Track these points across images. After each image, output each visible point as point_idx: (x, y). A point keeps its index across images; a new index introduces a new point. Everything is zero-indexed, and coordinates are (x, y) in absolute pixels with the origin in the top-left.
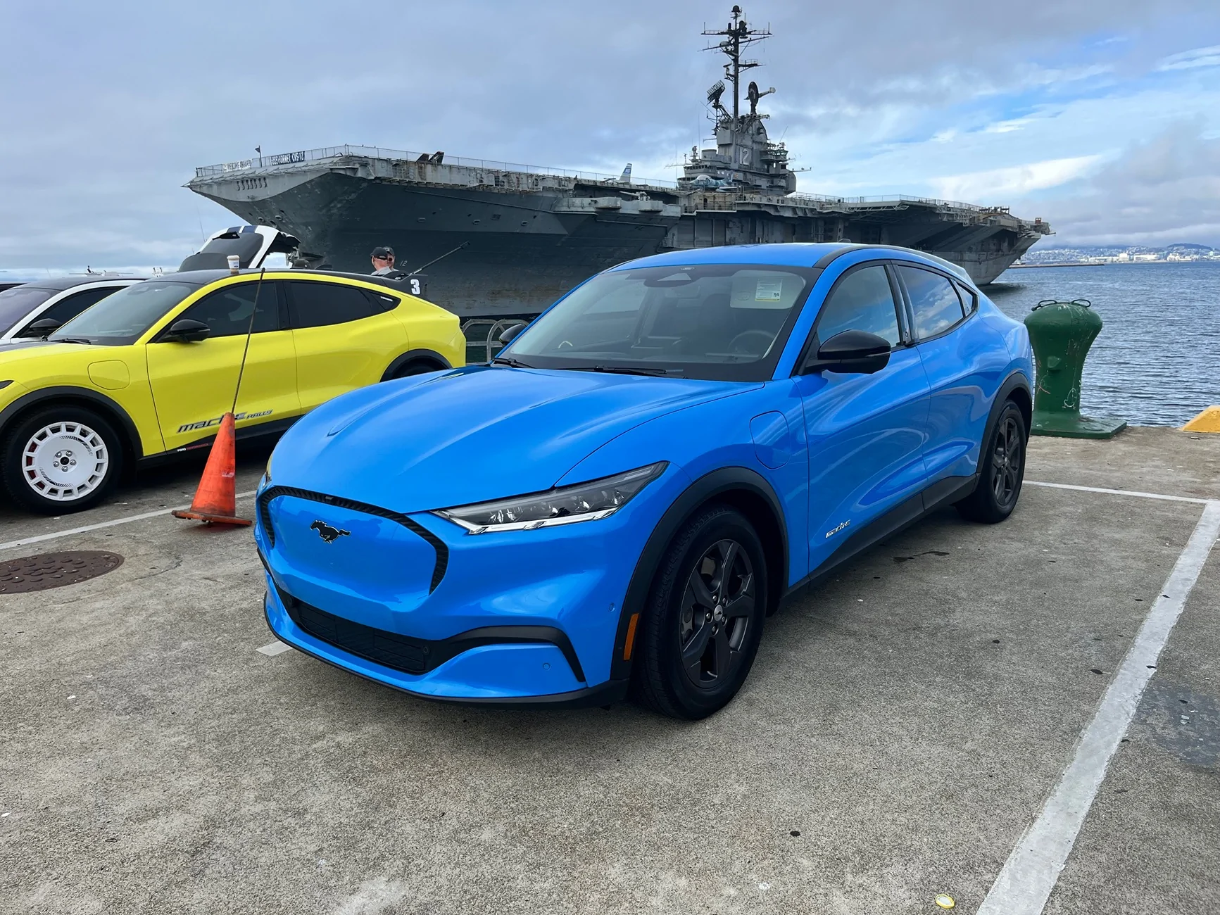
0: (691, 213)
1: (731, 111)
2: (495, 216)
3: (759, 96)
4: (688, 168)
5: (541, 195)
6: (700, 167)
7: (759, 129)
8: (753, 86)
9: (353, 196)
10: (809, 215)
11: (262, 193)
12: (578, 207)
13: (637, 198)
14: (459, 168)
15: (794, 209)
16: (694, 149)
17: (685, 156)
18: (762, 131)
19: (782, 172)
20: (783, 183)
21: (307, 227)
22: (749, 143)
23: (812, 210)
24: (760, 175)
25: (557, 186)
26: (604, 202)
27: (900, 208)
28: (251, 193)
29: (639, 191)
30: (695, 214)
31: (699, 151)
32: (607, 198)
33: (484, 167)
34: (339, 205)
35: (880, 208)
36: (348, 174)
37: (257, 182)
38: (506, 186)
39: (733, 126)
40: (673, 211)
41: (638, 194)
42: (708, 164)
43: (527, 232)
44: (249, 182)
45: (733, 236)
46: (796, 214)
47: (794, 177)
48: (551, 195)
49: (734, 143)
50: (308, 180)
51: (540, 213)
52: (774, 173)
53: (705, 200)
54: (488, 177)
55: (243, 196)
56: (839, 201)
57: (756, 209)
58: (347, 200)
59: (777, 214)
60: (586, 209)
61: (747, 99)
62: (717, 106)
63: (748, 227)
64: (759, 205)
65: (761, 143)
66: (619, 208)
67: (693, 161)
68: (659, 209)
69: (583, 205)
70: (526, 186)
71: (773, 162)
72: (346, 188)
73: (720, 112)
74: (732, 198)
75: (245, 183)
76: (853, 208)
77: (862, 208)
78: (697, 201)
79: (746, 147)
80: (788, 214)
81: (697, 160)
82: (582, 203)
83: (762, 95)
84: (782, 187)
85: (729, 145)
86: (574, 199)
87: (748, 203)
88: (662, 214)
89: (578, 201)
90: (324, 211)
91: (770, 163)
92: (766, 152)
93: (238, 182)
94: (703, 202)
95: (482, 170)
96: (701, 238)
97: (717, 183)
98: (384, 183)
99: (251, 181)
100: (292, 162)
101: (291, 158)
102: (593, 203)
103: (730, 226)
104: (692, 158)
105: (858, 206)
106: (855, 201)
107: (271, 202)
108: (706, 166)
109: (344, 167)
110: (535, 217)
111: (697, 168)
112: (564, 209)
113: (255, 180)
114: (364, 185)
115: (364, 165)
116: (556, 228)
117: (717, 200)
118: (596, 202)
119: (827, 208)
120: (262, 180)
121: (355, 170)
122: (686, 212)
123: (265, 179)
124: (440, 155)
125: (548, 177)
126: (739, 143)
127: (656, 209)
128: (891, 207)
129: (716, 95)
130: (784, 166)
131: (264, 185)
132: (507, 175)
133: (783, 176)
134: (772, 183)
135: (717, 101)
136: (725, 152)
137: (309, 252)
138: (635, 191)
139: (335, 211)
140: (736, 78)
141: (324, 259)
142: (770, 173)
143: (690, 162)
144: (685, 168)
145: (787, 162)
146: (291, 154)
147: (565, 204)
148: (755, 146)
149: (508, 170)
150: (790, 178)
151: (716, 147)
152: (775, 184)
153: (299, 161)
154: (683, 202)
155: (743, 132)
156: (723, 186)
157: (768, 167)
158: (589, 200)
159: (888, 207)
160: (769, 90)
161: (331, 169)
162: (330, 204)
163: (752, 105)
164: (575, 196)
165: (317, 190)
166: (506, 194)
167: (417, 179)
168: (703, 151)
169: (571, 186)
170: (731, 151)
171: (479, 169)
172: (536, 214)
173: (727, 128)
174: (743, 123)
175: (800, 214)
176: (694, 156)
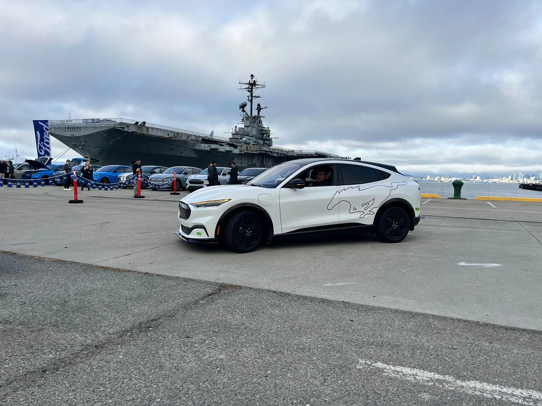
0: (242, 152)
1: (249, 114)
2: (171, 149)
3: (261, 109)
4: (234, 134)
5: (189, 142)
6: (238, 134)
7: (260, 121)
8: (259, 105)
9: (120, 138)
10: (283, 156)
11: (77, 134)
12: (203, 147)
13: (224, 145)
14: (161, 130)
15: (278, 153)
16: (236, 127)
17: (232, 129)
18: (261, 122)
19: (268, 138)
20: (268, 142)
21: (96, 149)
22: (256, 126)
23: (284, 154)
24: (260, 139)
25: (195, 139)
26: (213, 146)
27: (315, 155)
28: (72, 133)
29: (224, 143)
30: (243, 153)
31: (237, 128)
32: (215, 145)
33: (170, 130)
34: (112, 141)
35: (308, 155)
36: (121, 129)
37: (76, 129)
38: (177, 137)
39: (250, 119)
40: (236, 151)
41: (224, 144)
42: (241, 133)
43: (182, 155)
44: (72, 129)
45: (256, 162)
46: (279, 155)
47: (272, 140)
48: (193, 142)
49: (251, 126)
50: (102, 130)
51: (189, 149)
52: (265, 138)
53: (247, 148)
54: (171, 134)
55: (68, 134)
56: (293, 151)
57: (265, 152)
58: (117, 139)
59: (272, 155)
60: (206, 149)
61: (256, 109)
62: (243, 111)
63: (260, 159)
64: (266, 151)
65: (260, 127)
66: (219, 149)
67: (235, 131)
68: (233, 150)
69: (205, 147)
70: (184, 138)
71: (265, 134)
72: (118, 134)
73: (245, 113)
74: (257, 148)
75: (69, 129)
76: (298, 154)
77: (301, 155)
78: (244, 148)
79: (255, 128)
80: (276, 155)
81: (237, 131)
82: (205, 146)
83: (262, 109)
84: (268, 144)
85: (249, 126)
86: (202, 144)
87: (263, 150)
88: (233, 152)
89: (203, 145)
90: (105, 143)
91: (263, 134)
92: (262, 130)
93: (66, 128)
94: (246, 148)
95: (169, 131)
96: (244, 162)
97: (249, 141)
98: (134, 133)
99: (73, 128)
100: (93, 122)
101: (93, 121)
102: (209, 146)
103: (255, 158)
104: (234, 130)
105: (300, 154)
106: (299, 152)
107: (82, 137)
108: (241, 134)
109: (120, 127)
110: (186, 150)
111: (237, 134)
112: (197, 148)
113: (75, 128)
114: (126, 134)
115: (128, 126)
116: (194, 155)
117: (251, 148)
118: (210, 146)
119: (289, 154)
120: (79, 128)
121: (124, 128)
122: (240, 152)
123: (80, 128)
124: (144, 123)
125: (193, 135)
126: (252, 126)
127: (231, 150)
128: (312, 155)
129: (243, 106)
130: (269, 136)
131: (79, 130)
132: (178, 133)
133: (268, 140)
134: (264, 142)
135: (243, 109)
136: (247, 129)
137: (95, 159)
138: (223, 143)
139: (110, 143)
140: (251, 101)
141: (100, 162)
142: (264, 138)
143: (234, 132)
144: (232, 134)
145: (270, 134)
146: (93, 119)
147: (198, 146)
148: (258, 128)
149: (178, 131)
150: (270, 140)
151: (243, 127)
152: (265, 143)
153: (97, 122)
154: (239, 148)
155: (254, 122)
156: (252, 143)
157: (263, 136)
158: (208, 145)
159: (311, 155)
160: (265, 107)
161: (114, 127)
162: (109, 140)
163: (258, 112)
164: (201, 143)
165: (105, 134)
166: (177, 141)
167: (146, 133)
168: (239, 128)
169: (200, 139)
170: (249, 129)
171: (168, 130)
172: (187, 149)
173: (248, 120)
174: (254, 119)
175: (280, 155)
176: (236, 130)
